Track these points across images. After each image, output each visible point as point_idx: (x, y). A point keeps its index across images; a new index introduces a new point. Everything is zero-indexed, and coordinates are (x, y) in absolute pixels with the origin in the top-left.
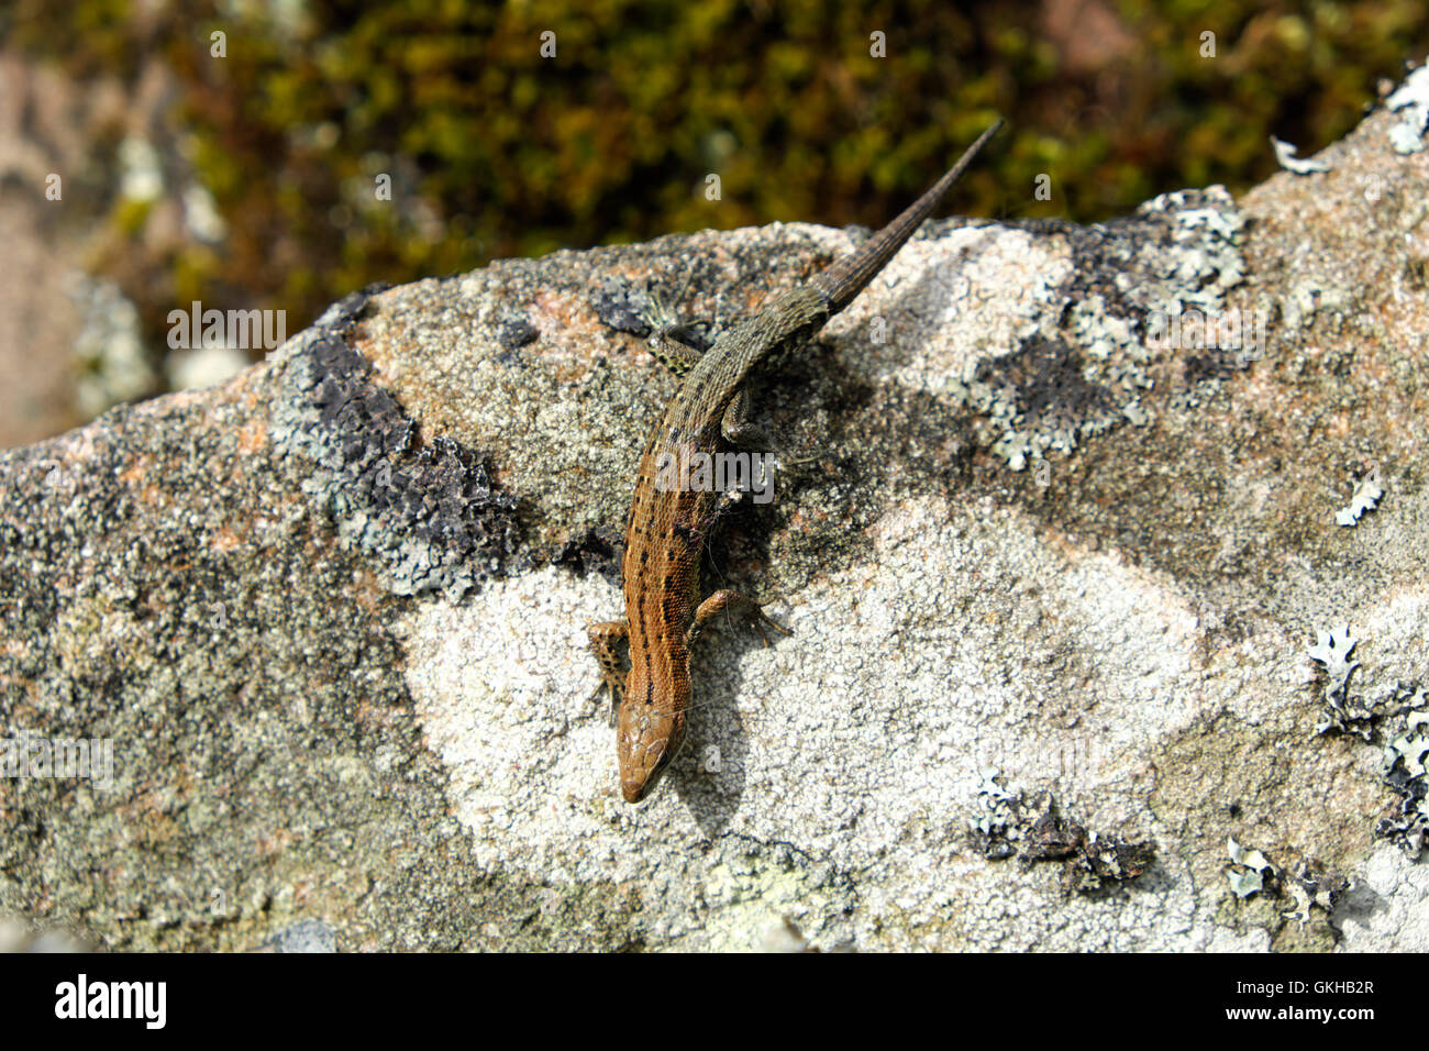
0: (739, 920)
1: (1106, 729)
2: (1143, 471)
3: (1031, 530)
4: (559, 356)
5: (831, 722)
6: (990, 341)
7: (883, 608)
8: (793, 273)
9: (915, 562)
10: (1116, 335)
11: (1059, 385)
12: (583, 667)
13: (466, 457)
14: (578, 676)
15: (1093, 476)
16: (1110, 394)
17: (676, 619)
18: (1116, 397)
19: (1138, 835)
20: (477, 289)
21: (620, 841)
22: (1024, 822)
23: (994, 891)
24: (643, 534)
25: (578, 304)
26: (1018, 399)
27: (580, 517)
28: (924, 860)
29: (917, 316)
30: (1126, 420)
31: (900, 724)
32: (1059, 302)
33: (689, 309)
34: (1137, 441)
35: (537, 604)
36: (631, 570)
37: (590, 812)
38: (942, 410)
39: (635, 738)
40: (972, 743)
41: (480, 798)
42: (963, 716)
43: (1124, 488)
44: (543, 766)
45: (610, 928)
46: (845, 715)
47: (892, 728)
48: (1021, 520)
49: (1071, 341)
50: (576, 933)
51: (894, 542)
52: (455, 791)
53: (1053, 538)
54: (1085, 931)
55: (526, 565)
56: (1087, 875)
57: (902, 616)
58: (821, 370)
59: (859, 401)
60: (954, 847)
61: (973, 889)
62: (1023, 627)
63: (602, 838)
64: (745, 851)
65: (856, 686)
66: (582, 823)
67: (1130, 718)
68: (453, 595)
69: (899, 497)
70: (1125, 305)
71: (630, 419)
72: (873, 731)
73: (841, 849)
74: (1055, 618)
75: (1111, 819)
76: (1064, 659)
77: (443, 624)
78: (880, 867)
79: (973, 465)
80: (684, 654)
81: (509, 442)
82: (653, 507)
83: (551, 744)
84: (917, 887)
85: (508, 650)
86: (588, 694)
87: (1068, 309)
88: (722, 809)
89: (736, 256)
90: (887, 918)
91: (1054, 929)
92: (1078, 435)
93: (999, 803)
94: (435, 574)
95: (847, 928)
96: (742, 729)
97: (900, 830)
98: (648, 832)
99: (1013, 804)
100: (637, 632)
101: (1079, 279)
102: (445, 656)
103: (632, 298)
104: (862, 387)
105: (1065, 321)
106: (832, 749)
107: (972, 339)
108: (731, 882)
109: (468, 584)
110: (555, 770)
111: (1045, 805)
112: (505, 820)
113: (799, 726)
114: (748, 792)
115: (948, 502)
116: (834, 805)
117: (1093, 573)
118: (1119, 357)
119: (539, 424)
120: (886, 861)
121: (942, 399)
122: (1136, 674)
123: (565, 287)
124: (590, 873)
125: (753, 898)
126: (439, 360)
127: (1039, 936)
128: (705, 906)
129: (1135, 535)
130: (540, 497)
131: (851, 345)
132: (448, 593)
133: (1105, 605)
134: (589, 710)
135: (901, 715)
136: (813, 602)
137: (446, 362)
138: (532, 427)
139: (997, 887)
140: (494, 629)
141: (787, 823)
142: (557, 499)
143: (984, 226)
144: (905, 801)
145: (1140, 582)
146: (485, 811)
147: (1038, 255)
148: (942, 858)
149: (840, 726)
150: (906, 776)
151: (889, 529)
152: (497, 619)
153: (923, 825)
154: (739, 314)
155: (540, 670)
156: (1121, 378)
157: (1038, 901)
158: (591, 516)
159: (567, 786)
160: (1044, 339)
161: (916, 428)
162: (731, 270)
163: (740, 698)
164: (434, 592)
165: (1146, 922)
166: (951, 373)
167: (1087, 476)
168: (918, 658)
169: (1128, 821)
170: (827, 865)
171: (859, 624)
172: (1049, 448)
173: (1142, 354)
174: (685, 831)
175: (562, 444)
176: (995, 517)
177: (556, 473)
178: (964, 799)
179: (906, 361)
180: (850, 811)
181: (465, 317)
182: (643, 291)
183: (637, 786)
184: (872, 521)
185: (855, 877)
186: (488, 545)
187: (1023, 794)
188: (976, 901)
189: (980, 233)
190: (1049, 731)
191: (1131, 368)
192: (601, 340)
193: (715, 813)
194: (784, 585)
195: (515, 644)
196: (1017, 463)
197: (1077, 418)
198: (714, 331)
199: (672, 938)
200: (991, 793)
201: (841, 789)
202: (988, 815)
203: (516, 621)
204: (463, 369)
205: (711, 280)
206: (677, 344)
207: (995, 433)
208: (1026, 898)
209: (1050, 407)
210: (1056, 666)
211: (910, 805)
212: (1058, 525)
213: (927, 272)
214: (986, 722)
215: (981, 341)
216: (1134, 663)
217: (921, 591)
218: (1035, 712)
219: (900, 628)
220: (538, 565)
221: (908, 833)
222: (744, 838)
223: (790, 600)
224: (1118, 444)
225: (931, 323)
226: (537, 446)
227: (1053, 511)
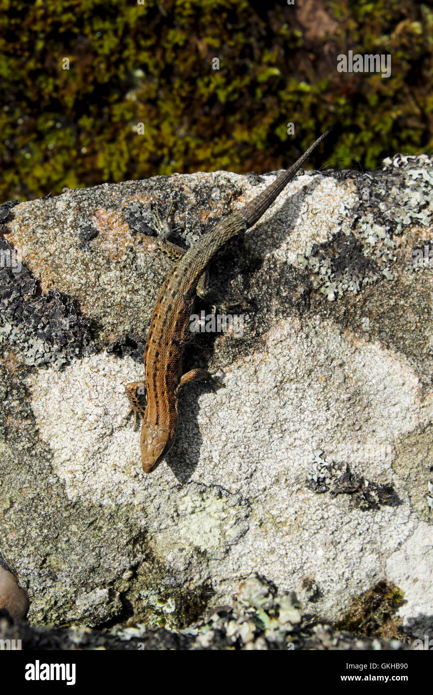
0: (194, 521)
1: (374, 431)
2: (392, 302)
3: (338, 331)
4: (110, 246)
5: (243, 429)
6: (318, 235)
7: (270, 375)
8: (224, 202)
9: (286, 352)
10: (379, 234)
11: (351, 258)
12: (122, 402)
13: (64, 298)
14: (119, 407)
15: (367, 304)
16: (376, 264)
17: (171, 385)
18: (379, 265)
19: (386, 480)
20: (65, 207)
21: (138, 485)
22: (334, 476)
23: (317, 507)
24: (157, 343)
25: (117, 217)
26: (332, 265)
27: (121, 328)
28: (284, 493)
29: (283, 222)
30: (384, 277)
31: (276, 430)
32: (352, 217)
33: (173, 220)
34: (389, 287)
35: (99, 371)
36: (150, 360)
37: (124, 472)
38: (296, 271)
39: (150, 442)
40: (310, 439)
41: (69, 466)
42: (307, 426)
43: (382, 310)
44: (100, 450)
45: (131, 526)
46: (250, 426)
47: (272, 431)
48: (334, 327)
49: (357, 236)
50: (115, 529)
51: (276, 342)
52: (55, 462)
53: (348, 335)
54: (359, 524)
55: (92, 352)
56: (363, 501)
57: (279, 379)
58: (238, 252)
59: (256, 267)
60: (299, 486)
61: (307, 506)
62: (337, 384)
63: (129, 484)
64: (199, 490)
65: (256, 413)
66: (118, 477)
67: (385, 426)
68: (56, 366)
69: (278, 319)
70: (383, 219)
71: (146, 280)
72: (263, 432)
73: (245, 488)
74: (352, 378)
75: (374, 472)
76: (355, 397)
77: (51, 380)
78: (263, 496)
79: (310, 298)
80: (175, 400)
81: (86, 292)
82: (162, 330)
83: (105, 440)
84: (280, 505)
85: (84, 394)
86: (124, 416)
87: (356, 220)
88: (188, 470)
89: (194, 191)
90: (265, 519)
91: (344, 524)
92: (360, 285)
93: (322, 467)
94: (47, 356)
95: (246, 524)
96: (199, 432)
97: (274, 479)
98: (151, 481)
99: (329, 468)
100: (152, 391)
101: (361, 205)
102: (52, 395)
103: (144, 214)
104: (257, 259)
105: (354, 226)
106: (243, 441)
107: (309, 234)
108: (191, 504)
109: (64, 361)
110: (107, 452)
111: (344, 468)
112: (81, 477)
113: (227, 431)
114: (201, 462)
115: (300, 320)
116: (243, 468)
117: (368, 354)
118: (380, 245)
119: (101, 282)
120: (266, 493)
121: (295, 265)
122: (389, 405)
123: (110, 207)
124: (122, 500)
125: (201, 511)
126: (48, 247)
127: (337, 527)
128: (178, 515)
129: (387, 334)
130: (101, 318)
131: (252, 238)
132: (54, 365)
133: (375, 370)
134: (124, 423)
135: (277, 426)
136: (236, 371)
137: (52, 248)
138: (97, 284)
139: (319, 505)
140: (77, 383)
141: (220, 477)
142: (109, 319)
143: (313, 174)
144: (277, 466)
145: (390, 359)
146: (72, 472)
147: (340, 191)
148: (293, 492)
149: (247, 431)
150: (278, 453)
151: (273, 336)
152: (78, 378)
153: (285, 477)
154: (197, 223)
155: (100, 404)
156: (381, 256)
157: (338, 512)
158: (126, 328)
159: (112, 459)
160: (344, 234)
161: (283, 280)
162: (192, 198)
163: (199, 417)
164: (46, 364)
165: (387, 519)
166: (300, 252)
167: (364, 304)
168: (286, 398)
169: (382, 474)
170: (238, 496)
171: (258, 382)
172: (347, 290)
173: (391, 244)
174: (169, 480)
175: (113, 293)
176: (321, 325)
177: (110, 307)
178: (305, 465)
179: (278, 246)
180: (250, 470)
181: (60, 223)
182: (149, 210)
183: (150, 465)
184: (265, 331)
185: (251, 500)
186: (74, 342)
187: (334, 463)
188: (309, 512)
189: (312, 178)
190: (346, 432)
191: (386, 251)
192: (129, 237)
193: (185, 472)
194: (221, 362)
195: (87, 391)
196: (331, 297)
197: (361, 276)
198: (185, 232)
199: (161, 530)
200: (319, 463)
201: (246, 460)
202: (317, 473)
203: (88, 380)
204: (61, 252)
205: (182, 204)
206: (172, 244)
207: (321, 282)
208: (333, 510)
209: (347, 269)
210: (351, 402)
211: (279, 468)
212: (350, 328)
213: (287, 200)
214: (317, 428)
215: (313, 235)
216: (388, 400)
217: (289, 366)
218: (341, 423)
219: (278, 384)
220: (98, 351)
221: (277, 480)
222: (199, 484)
223: (224, 370)
224: (380, 289)
225: (290, 225)
226: (100, 294)
227: (348, 321)
